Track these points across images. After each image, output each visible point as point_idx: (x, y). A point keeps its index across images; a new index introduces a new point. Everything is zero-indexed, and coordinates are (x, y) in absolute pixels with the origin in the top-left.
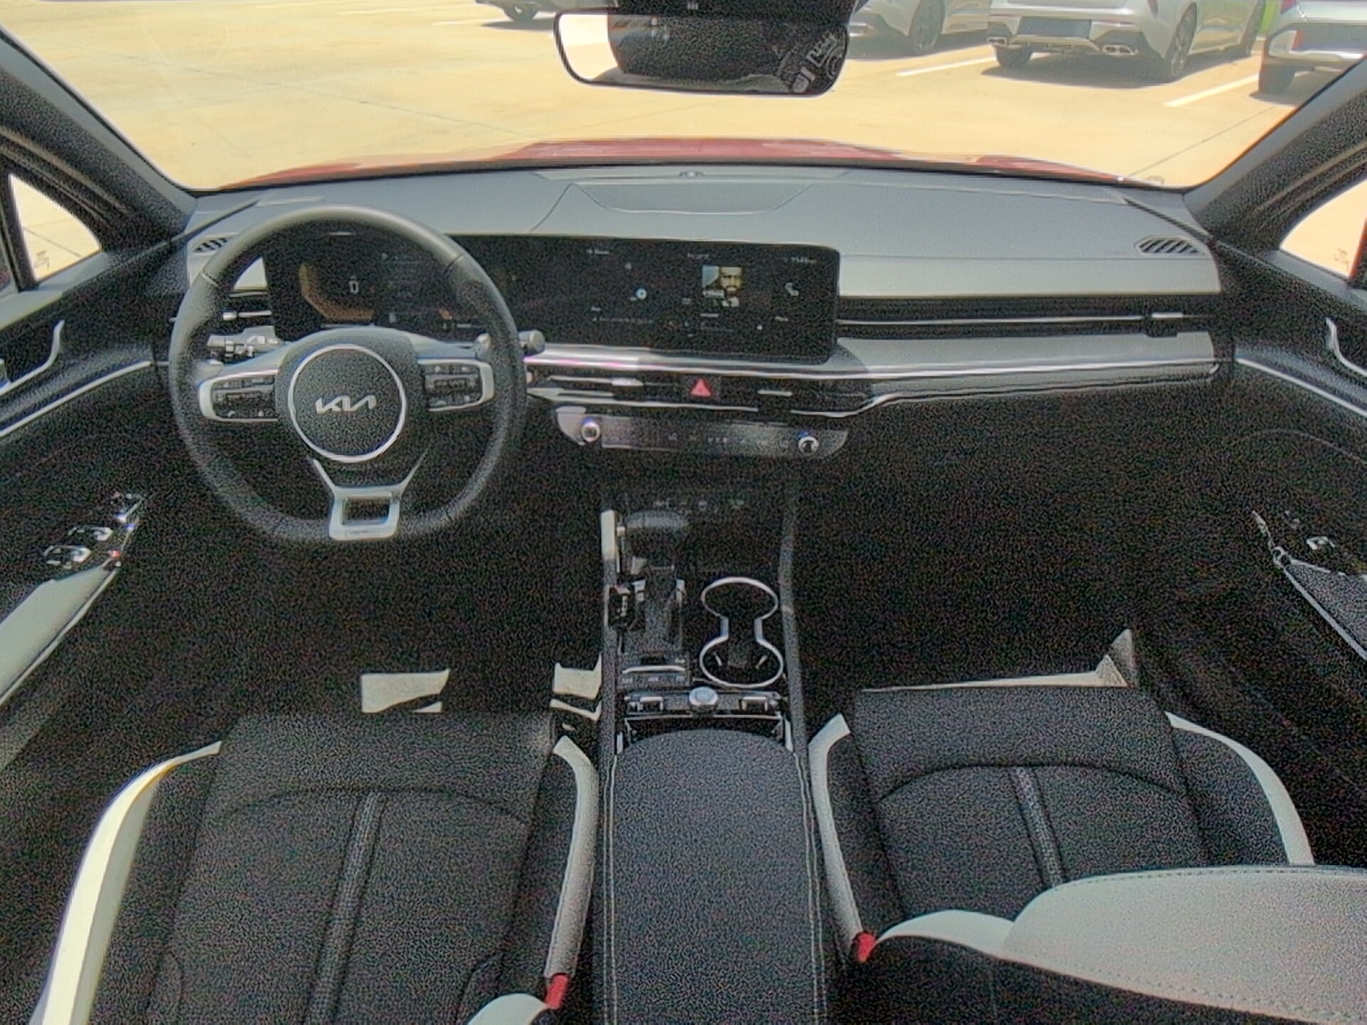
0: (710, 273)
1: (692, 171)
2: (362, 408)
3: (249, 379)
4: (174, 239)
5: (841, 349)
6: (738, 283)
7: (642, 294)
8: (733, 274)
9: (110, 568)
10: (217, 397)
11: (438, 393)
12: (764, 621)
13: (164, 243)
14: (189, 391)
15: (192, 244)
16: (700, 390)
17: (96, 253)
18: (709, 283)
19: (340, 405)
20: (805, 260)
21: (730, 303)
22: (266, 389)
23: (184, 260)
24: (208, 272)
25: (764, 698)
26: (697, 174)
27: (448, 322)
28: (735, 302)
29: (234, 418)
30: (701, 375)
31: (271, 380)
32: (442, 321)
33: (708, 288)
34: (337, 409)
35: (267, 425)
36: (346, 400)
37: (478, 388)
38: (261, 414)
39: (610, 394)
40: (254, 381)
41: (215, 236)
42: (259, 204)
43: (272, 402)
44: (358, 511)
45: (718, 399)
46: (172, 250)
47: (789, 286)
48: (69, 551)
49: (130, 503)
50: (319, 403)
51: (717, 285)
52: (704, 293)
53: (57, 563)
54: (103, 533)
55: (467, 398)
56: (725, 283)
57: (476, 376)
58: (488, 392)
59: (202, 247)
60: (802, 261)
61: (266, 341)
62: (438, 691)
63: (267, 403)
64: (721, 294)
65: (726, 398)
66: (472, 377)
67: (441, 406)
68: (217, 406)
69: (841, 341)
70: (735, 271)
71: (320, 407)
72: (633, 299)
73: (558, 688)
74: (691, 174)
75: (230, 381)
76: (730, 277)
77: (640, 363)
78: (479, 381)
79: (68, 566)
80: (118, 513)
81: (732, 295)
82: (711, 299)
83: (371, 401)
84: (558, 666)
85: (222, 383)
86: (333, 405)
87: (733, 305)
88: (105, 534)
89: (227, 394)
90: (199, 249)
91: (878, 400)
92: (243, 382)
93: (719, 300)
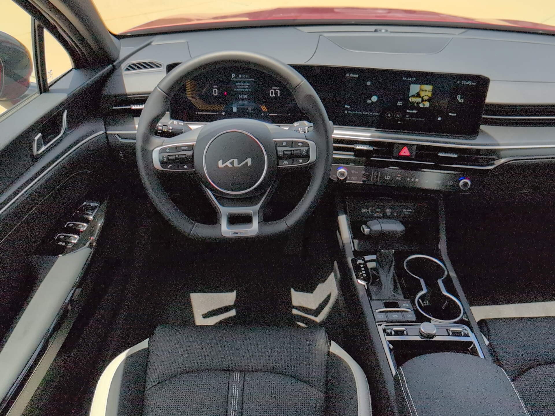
0: (414, 89)
1: (383, 29)
2: (244, 165)
3: (181, 147)
4: (115, 64)
5: (482, 131)
6: (430, 94)
7: (374, 99)
8: (428, 90)
9: (90, 246)
10: (163, 157)
11: (286, 157)
12: (443, 280)
13: (111, 66)
14: (147, 154)
15: (124, 66)
16: (405, 152)
17: (71, 70)
18: (414, 94)
19: (232, 163)
20: (469, 83)
21: (424, 105)
22: (189, 153)
23: (121, 75)
24: (161, 87)
25: (461, 329)
26: (387, 31)
27: (264, 112)
28: (427, 104)
29: (170, 169)
30: (406, 145)
31: (191, 148)
32: (261, 111)
33: (413, 96)
34: (230, 166)
35: (189, 173)
36: (236, 161)
37: (308, 156)
38: (186, 167)
39: (353, 153)
40: (182, 148)
41: (135, 61)
42: (153, 44)
43: (193, 159)
44: (234, 220)
45: (414, 157)
46: (114, 69)
47: (459, 97)
48: (70, 237)
49: (93, 208)
50: (220, 162)
51: (418, 95)
52: (410, 99)
53: (64, 244)
54: (83, 226)
55: (301, 161)
56: (422, 94)
57: (307, 148)
58: (313, 157)
59: (129, 68)
60: (468, 83)
61: (178, 123)
62: (232, 303)
63: (190, 161)
64: (420, 100)
65: (419, 157)
66: (305, 149)
67: (285, 164)
68: (163, 163)
69: (482, 127)
70: (429, 88)
71: (220, 164)
72: (369, 101)
73: (295, 303)
74: (383, 31)
75: (170, 148)
76: (426, 91)
77: (371, 137)
78: (308, 151)
79: (70, 246)
80: (88, 214)
81: (426, 101)
82: (413, 103)
83: (249, 161)
84: (292, 290)
85: (166, 148)
86: (228, 164)
87: (426, 106)
88: (83, 227)
89: (168, 156)
90: (128, 69)
91: (502, 161)
92: (177, 149)
93: (418, 103)
